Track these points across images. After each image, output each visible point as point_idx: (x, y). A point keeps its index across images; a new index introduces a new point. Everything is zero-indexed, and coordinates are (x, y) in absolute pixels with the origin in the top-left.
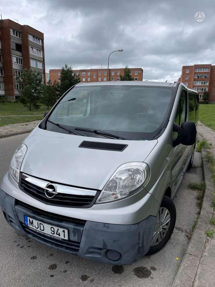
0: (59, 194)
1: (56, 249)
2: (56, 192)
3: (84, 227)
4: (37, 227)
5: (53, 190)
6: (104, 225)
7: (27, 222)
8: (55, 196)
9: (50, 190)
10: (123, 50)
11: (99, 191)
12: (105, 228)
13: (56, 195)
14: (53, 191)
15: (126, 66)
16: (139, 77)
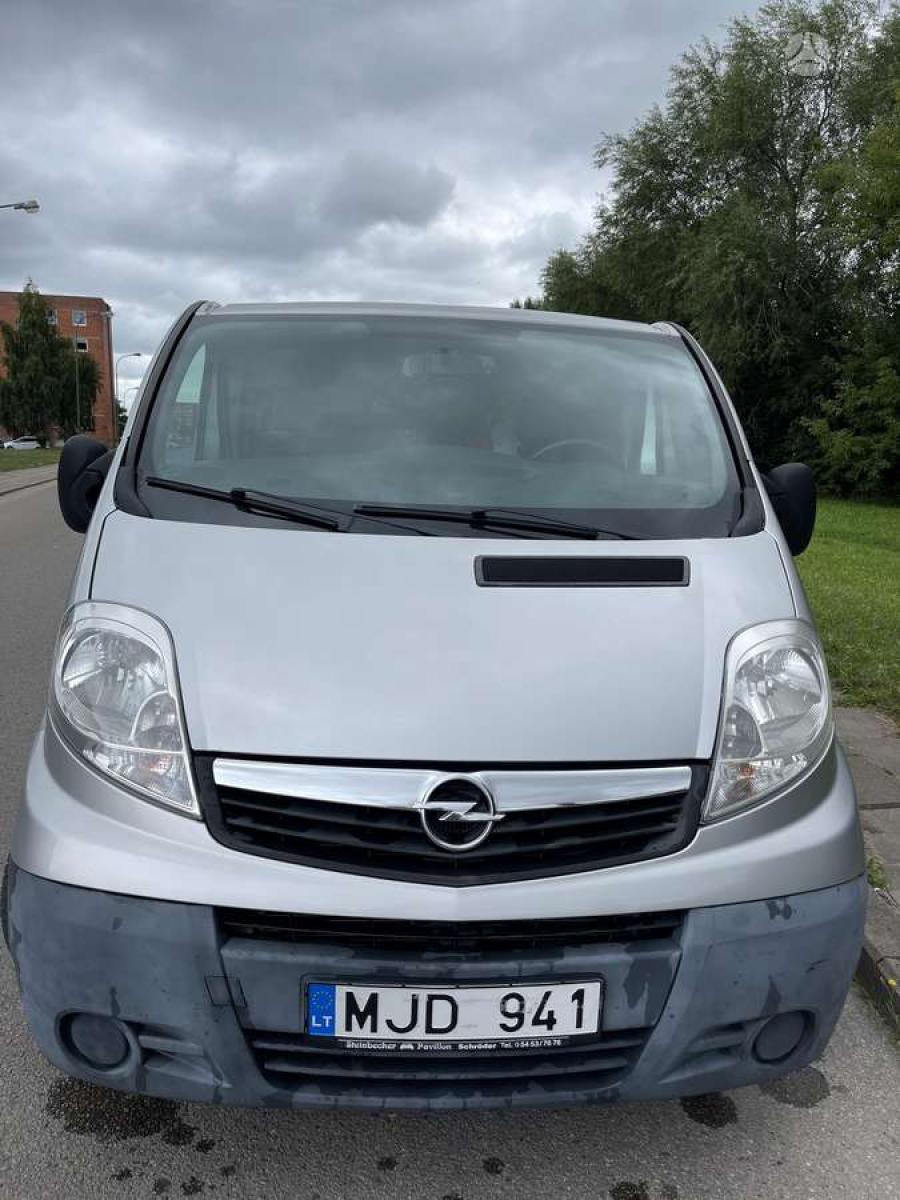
0: (511, 816)
1: (491, 1110)
2: (495, 813)
3: (678, 946)
4: (405, 1023)
5: (471, 805)
6: (769, 905)
7: (327, 1018)
8: (490, 836)
9: (460, 809)
10: (39, 204)
11: (702, 768)
12: (779, 918)
13: (496, 824)
14: (474, 810)
15: (28, 282)
16: (98, 338)
